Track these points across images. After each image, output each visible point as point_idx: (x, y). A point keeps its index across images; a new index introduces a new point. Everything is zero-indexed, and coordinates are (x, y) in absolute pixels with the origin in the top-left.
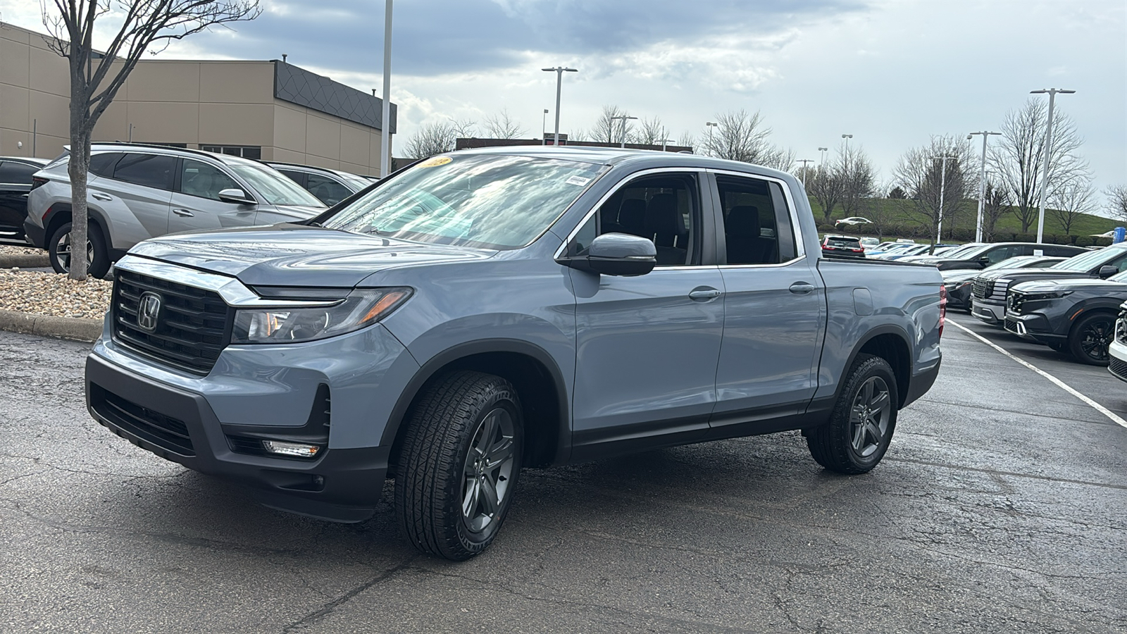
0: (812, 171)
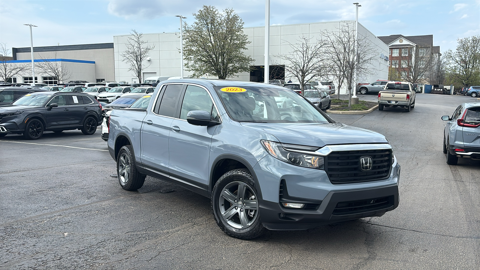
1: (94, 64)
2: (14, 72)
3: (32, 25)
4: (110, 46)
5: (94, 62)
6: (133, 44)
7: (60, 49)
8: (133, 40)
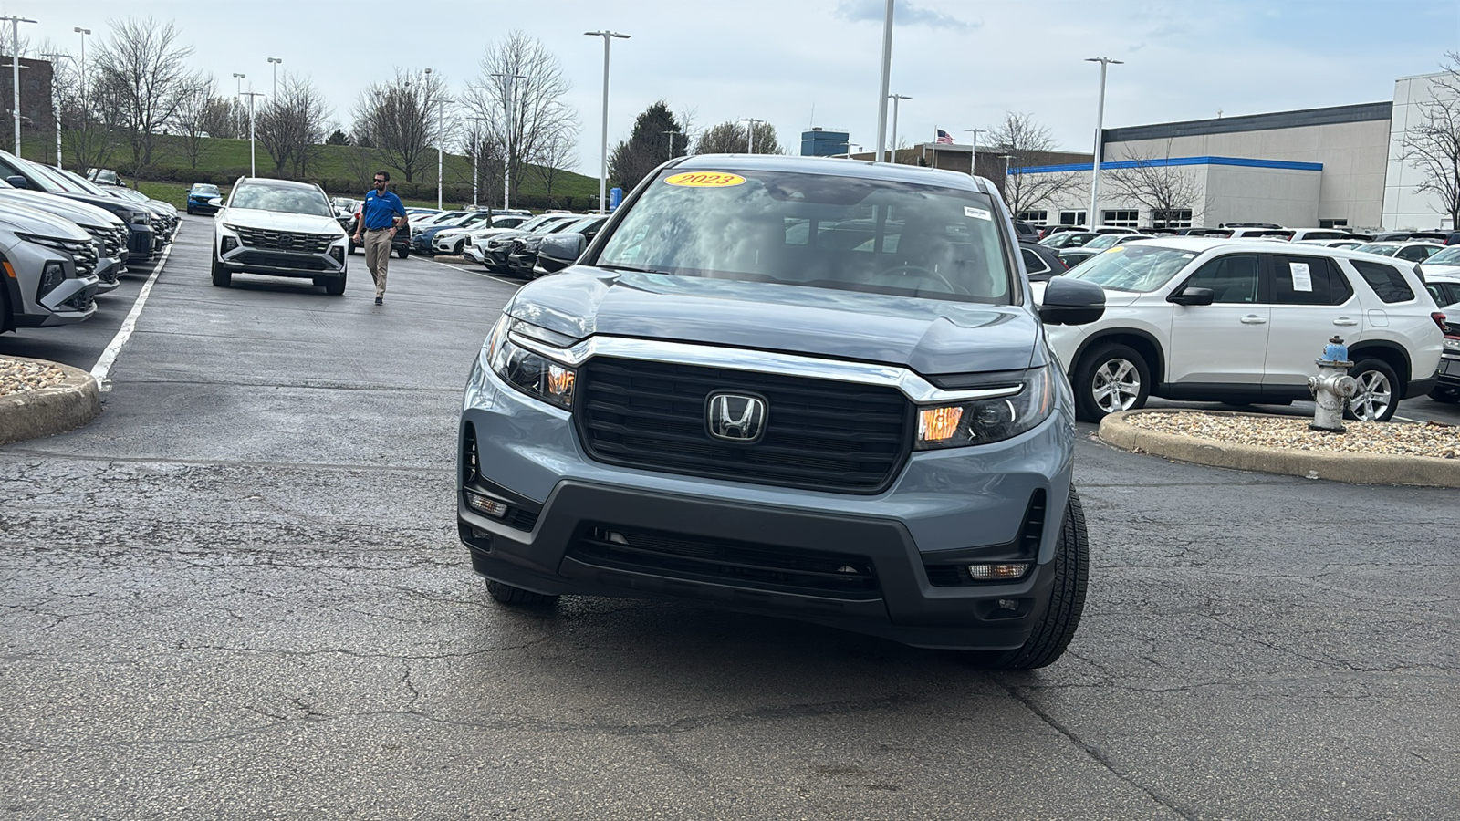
0: (226, 104)
1: (1320, 172)
2: (1038, 193)
3: (1108, 59)
4: (1382, 111)
5: (1319, 167)
6: (1447, 104)
7: (1224, 128)
8: (1450, 87)
